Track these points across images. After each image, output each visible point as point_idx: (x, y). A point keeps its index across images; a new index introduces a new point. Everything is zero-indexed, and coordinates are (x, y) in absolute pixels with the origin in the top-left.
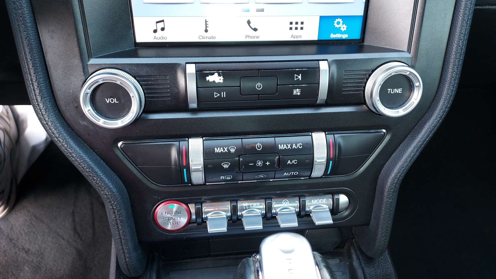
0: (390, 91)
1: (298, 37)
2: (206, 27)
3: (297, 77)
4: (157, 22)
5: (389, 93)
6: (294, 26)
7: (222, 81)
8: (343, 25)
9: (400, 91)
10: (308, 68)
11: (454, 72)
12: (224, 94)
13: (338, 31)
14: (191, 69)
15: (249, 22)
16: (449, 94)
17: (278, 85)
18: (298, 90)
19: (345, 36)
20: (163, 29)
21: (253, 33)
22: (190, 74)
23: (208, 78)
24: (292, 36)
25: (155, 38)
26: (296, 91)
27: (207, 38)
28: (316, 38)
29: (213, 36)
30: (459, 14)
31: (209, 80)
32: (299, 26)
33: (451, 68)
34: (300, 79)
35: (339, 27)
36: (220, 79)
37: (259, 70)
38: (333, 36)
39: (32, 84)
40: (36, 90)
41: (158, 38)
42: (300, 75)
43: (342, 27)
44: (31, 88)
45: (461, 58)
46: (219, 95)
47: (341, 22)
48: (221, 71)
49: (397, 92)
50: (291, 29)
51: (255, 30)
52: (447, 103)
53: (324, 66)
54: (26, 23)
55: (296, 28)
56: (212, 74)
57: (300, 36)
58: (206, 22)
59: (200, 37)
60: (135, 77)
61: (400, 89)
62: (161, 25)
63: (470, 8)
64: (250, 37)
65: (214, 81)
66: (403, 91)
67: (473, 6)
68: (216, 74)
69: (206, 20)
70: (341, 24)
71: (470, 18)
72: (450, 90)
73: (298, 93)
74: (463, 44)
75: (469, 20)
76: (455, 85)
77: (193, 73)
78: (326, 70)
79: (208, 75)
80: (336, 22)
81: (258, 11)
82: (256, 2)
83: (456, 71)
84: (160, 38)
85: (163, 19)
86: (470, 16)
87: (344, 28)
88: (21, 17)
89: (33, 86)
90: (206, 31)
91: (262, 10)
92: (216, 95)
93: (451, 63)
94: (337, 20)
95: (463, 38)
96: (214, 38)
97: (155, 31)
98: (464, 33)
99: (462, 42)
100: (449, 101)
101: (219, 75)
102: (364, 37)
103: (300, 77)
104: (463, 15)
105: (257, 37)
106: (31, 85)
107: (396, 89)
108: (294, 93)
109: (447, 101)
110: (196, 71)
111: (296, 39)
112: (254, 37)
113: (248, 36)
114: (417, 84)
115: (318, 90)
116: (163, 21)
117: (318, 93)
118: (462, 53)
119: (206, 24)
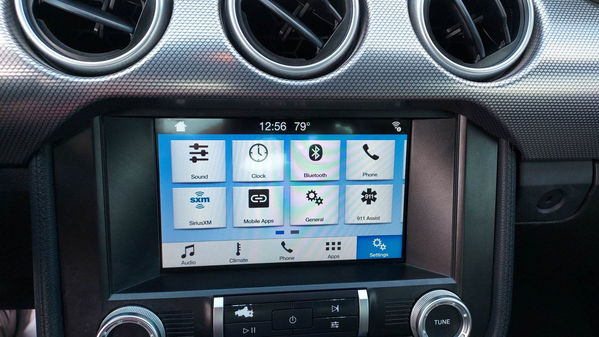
0: (437, 322)
1: (336, 257)
2: (238, 250)
3: (334, 309)
4: (187, 248)
5: (436, 324)
6: (331, 246)
7: (251, 316)
8: (382, 245)
9: (448, 322)
10: (346, 298)
11: (505, 300)
12: (254, 330)
13: (378, 250)
14: (219, 302)
15: (283, 244)
16: (502, 324)
17: (313, 318)
18: (336, 323)
19: (385, 256)
20: (192, 254)
21: (287, 254)
22: (218, 309)
23: (236, 313)
24: (329, 256)
25: (183, 263)
26: (334, 324)
27: (239, 261)
28: (354, 258)
29: (245, 259)
30: (500, 240)
31: (237, 315)
32: (336, 246)
33: (500, 296)
34: (338, 311)
35: (378, 246)
36: (250, 313)
37: (293, 302)
38: (372, 256)
39: (44, 326)
40: (46, 332)
41: (186, 263)
42: (338, 306)
43: (382, 246)
44: (41, 330)
45: (509, 285)
46: (248, 331)
47: (380, 242)
48: (251, 305)
49: (445, 323)
50: (328, 249)
51: (290, 251)
52: (501, 334)
53: (363, 295)
54: (50, 263)
55: (333, 249)
56: (242, 308)
57: (338, 256)
58: (238, 244)
59: (231, 261)
60: (157, 314)
61: (447, 320)
62: (190, 250)
63: (510, 235)
64: (284, 259)
65: (243, 316)
66: (451, 322)
67: (512, 233)
68: (246, 308)
69: (238, 243)
70: (380, 243)
71: (511, 244)
72: (503, 320)
73: (336, 326)
74: (509, 270)
75: (511, 246)
76: (508, 314)
77: (221, 308)
78: (365, 300)
79: (237, 309)
80: (374, 242)
81: (293, 232)
82: (291, 224)
83: (506, 298)
84: (188, 263)
85: (193, 244)
86: (511, 242)
87: (383, 247)
88: (45, 257)
89: (44, 328)
90: (238, 254)
91: (297, 232)
92: (245, 331)
93: (499, 289)
94: (375, 240)
95: (508, 264)
96: (247, 260)
97: (184, 256)
98: (508, 260)
99: (507, 269)
100: (503, 332)
101: (249, 309)
102: (405, 256)
103: (337, 308)
104: (504, 242)
105: (292, 258)
106: (42, 327)
107: (443, 320)
108: (332, 326)
109: (502, 332)
110: (224, 305)
111: (333, 259)
112: (289, 259)
113: (283, 258)
114: (465, 315)
115: (359, 322)
116: (193, 246)
117: (359, 326)
118: (510, 280)
119: (238, 247)
